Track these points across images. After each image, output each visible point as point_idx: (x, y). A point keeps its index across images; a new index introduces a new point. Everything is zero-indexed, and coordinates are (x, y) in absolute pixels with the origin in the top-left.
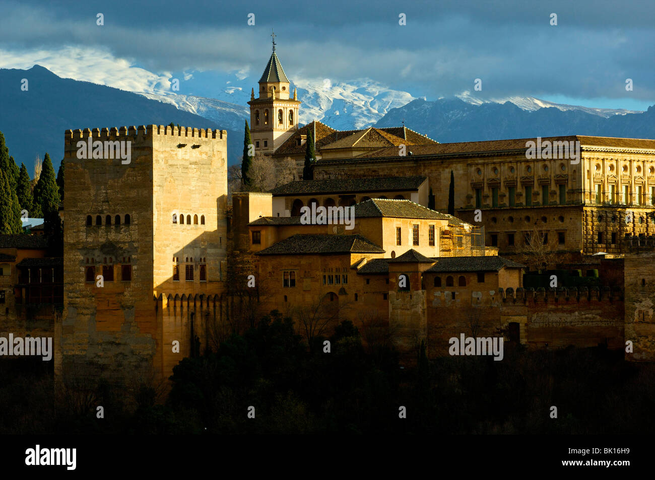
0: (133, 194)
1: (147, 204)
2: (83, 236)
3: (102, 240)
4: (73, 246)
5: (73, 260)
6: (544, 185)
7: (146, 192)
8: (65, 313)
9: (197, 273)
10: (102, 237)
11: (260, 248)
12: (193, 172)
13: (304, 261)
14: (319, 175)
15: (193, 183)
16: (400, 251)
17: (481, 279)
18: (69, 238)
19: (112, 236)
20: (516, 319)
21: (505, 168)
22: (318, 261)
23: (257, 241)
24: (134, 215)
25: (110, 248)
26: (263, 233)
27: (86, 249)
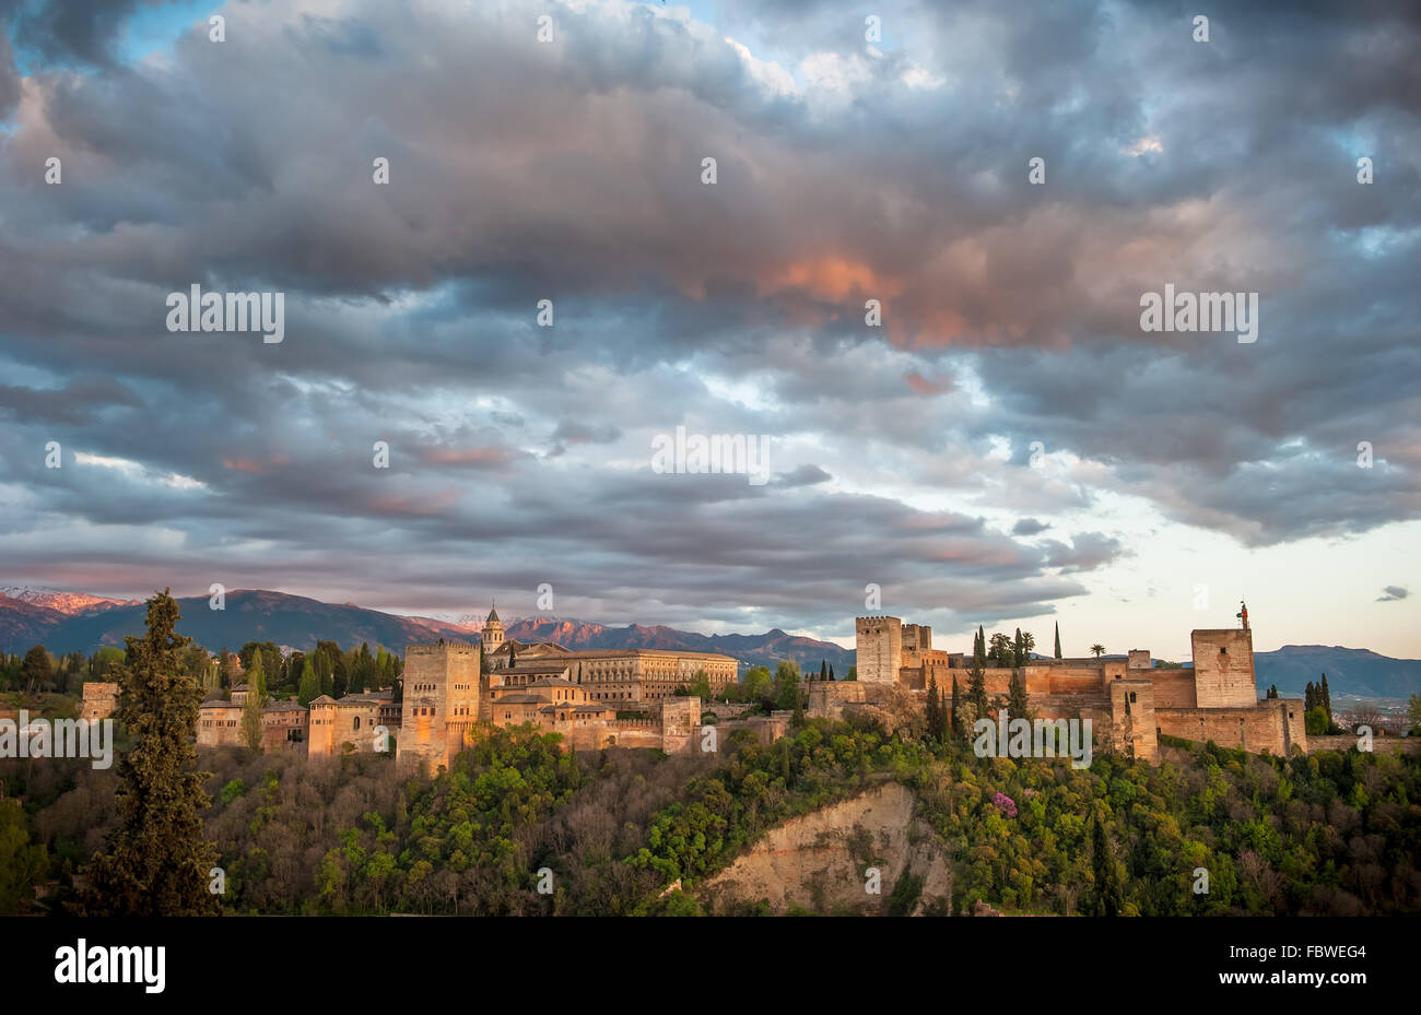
0: (437, 675)
1: (443, 680)
2: (412, 695)
3: (422, 696)
4: (408, 699)
5: (407, 706)
6: (623, 672)
7: (443, 674)
8: (403, 729)
9: (465, 712)
10: (422, 695)
11: (493, 700)
12: (465, 666)
13: (515, 706)
14: (518, 666)
15: (465, 670)
16: (560, 703)
17: (598, 714)
18: (405, 695)
19: (427, 694)
20: (613, 734)
21: (604, 663)
22: (521, 706)
23: (493, 696)
24: (437, 685)
25: (425, 700)
26: (496, 693)
27: (414, 700)
